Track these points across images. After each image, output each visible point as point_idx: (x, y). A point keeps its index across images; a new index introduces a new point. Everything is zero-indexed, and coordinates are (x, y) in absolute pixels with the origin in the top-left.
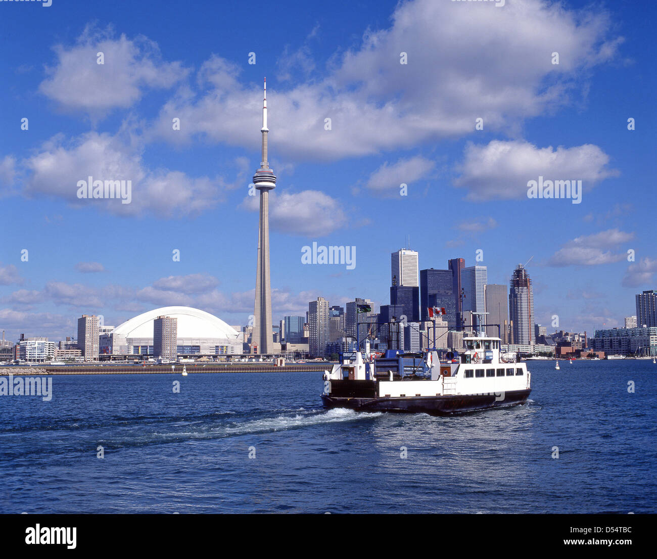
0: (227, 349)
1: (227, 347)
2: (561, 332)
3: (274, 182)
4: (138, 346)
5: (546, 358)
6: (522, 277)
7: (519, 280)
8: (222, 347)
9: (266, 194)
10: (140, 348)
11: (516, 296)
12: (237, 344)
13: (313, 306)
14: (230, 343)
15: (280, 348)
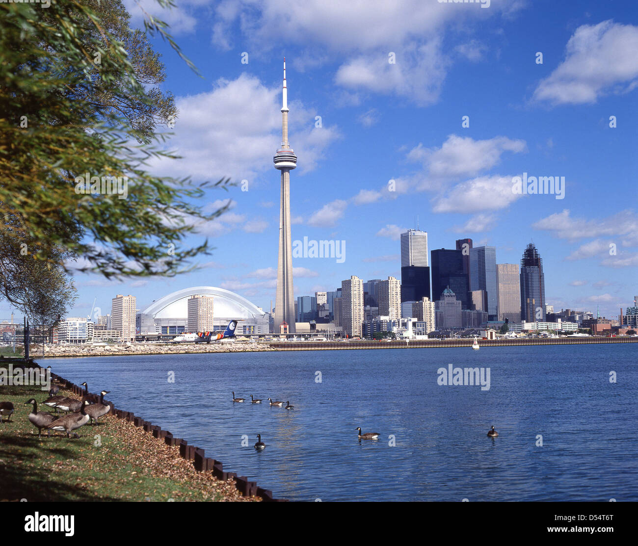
0: (254, 329)
1: (254, 326)
2: (567, 310)
3: (295, 162)
4: (167, 327)
5: (587, 335)
6: (533, 256)
7: (531, 259)
8: (250, 326)
9: (287, 174)
10: (168, 329)
11: (527, 275)
12: (263, 324)
13: (347, 284)
14: (256, 323)
15: (309, 328)
